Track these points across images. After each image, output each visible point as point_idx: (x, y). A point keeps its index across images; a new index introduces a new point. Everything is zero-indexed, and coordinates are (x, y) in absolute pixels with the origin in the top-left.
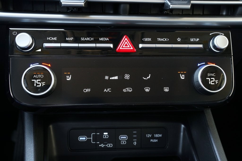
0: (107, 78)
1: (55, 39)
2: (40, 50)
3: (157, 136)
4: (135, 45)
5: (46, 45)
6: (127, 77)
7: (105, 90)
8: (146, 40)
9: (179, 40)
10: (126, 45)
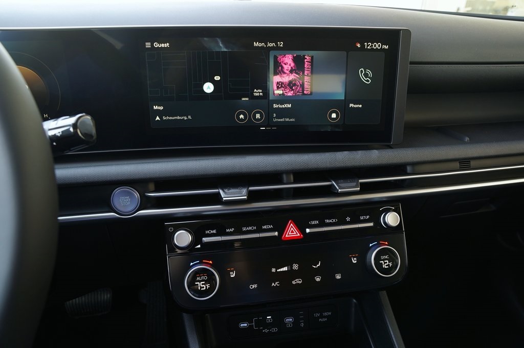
0: (274, 270)
1: (214, 231)
2: (199, 246)
3: (326, 314)
4: (302, 231)
5: (205, 240)
6: (295, 267)
7: (273, 284)
8: (313, 223)
9: (348, 219)
10: (292, 232)
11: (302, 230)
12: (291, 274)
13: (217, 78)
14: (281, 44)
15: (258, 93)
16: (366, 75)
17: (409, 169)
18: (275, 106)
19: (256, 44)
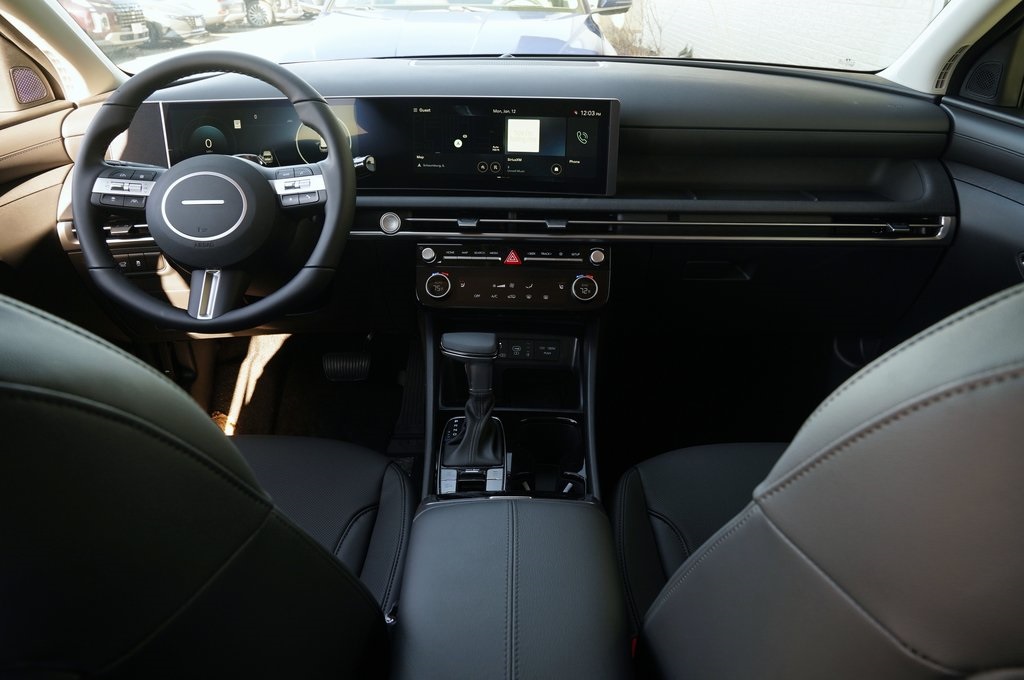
0: (494, 286)
1: (453, 252)
2: (440, 262)
3: (550, 348)
4: (522, 259)
5: (446, 257)
6: (512, 285)
7: (493, 296)
8: (531, 254)
9: (561, 254)
10: (512, 258)
11: (520, 256)
12: (508, 290)
13: (465, 136)
14: (514, 111)
15: (496, 149)
16: (583, 137)
17: (620, 217)
18: (509, 160)
19: (495, 111)
